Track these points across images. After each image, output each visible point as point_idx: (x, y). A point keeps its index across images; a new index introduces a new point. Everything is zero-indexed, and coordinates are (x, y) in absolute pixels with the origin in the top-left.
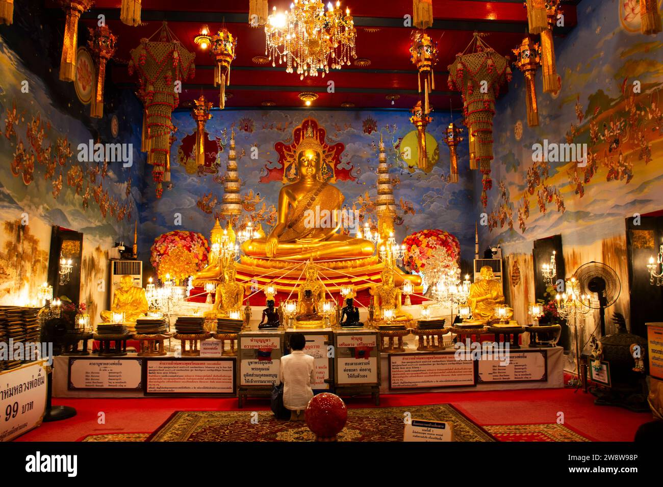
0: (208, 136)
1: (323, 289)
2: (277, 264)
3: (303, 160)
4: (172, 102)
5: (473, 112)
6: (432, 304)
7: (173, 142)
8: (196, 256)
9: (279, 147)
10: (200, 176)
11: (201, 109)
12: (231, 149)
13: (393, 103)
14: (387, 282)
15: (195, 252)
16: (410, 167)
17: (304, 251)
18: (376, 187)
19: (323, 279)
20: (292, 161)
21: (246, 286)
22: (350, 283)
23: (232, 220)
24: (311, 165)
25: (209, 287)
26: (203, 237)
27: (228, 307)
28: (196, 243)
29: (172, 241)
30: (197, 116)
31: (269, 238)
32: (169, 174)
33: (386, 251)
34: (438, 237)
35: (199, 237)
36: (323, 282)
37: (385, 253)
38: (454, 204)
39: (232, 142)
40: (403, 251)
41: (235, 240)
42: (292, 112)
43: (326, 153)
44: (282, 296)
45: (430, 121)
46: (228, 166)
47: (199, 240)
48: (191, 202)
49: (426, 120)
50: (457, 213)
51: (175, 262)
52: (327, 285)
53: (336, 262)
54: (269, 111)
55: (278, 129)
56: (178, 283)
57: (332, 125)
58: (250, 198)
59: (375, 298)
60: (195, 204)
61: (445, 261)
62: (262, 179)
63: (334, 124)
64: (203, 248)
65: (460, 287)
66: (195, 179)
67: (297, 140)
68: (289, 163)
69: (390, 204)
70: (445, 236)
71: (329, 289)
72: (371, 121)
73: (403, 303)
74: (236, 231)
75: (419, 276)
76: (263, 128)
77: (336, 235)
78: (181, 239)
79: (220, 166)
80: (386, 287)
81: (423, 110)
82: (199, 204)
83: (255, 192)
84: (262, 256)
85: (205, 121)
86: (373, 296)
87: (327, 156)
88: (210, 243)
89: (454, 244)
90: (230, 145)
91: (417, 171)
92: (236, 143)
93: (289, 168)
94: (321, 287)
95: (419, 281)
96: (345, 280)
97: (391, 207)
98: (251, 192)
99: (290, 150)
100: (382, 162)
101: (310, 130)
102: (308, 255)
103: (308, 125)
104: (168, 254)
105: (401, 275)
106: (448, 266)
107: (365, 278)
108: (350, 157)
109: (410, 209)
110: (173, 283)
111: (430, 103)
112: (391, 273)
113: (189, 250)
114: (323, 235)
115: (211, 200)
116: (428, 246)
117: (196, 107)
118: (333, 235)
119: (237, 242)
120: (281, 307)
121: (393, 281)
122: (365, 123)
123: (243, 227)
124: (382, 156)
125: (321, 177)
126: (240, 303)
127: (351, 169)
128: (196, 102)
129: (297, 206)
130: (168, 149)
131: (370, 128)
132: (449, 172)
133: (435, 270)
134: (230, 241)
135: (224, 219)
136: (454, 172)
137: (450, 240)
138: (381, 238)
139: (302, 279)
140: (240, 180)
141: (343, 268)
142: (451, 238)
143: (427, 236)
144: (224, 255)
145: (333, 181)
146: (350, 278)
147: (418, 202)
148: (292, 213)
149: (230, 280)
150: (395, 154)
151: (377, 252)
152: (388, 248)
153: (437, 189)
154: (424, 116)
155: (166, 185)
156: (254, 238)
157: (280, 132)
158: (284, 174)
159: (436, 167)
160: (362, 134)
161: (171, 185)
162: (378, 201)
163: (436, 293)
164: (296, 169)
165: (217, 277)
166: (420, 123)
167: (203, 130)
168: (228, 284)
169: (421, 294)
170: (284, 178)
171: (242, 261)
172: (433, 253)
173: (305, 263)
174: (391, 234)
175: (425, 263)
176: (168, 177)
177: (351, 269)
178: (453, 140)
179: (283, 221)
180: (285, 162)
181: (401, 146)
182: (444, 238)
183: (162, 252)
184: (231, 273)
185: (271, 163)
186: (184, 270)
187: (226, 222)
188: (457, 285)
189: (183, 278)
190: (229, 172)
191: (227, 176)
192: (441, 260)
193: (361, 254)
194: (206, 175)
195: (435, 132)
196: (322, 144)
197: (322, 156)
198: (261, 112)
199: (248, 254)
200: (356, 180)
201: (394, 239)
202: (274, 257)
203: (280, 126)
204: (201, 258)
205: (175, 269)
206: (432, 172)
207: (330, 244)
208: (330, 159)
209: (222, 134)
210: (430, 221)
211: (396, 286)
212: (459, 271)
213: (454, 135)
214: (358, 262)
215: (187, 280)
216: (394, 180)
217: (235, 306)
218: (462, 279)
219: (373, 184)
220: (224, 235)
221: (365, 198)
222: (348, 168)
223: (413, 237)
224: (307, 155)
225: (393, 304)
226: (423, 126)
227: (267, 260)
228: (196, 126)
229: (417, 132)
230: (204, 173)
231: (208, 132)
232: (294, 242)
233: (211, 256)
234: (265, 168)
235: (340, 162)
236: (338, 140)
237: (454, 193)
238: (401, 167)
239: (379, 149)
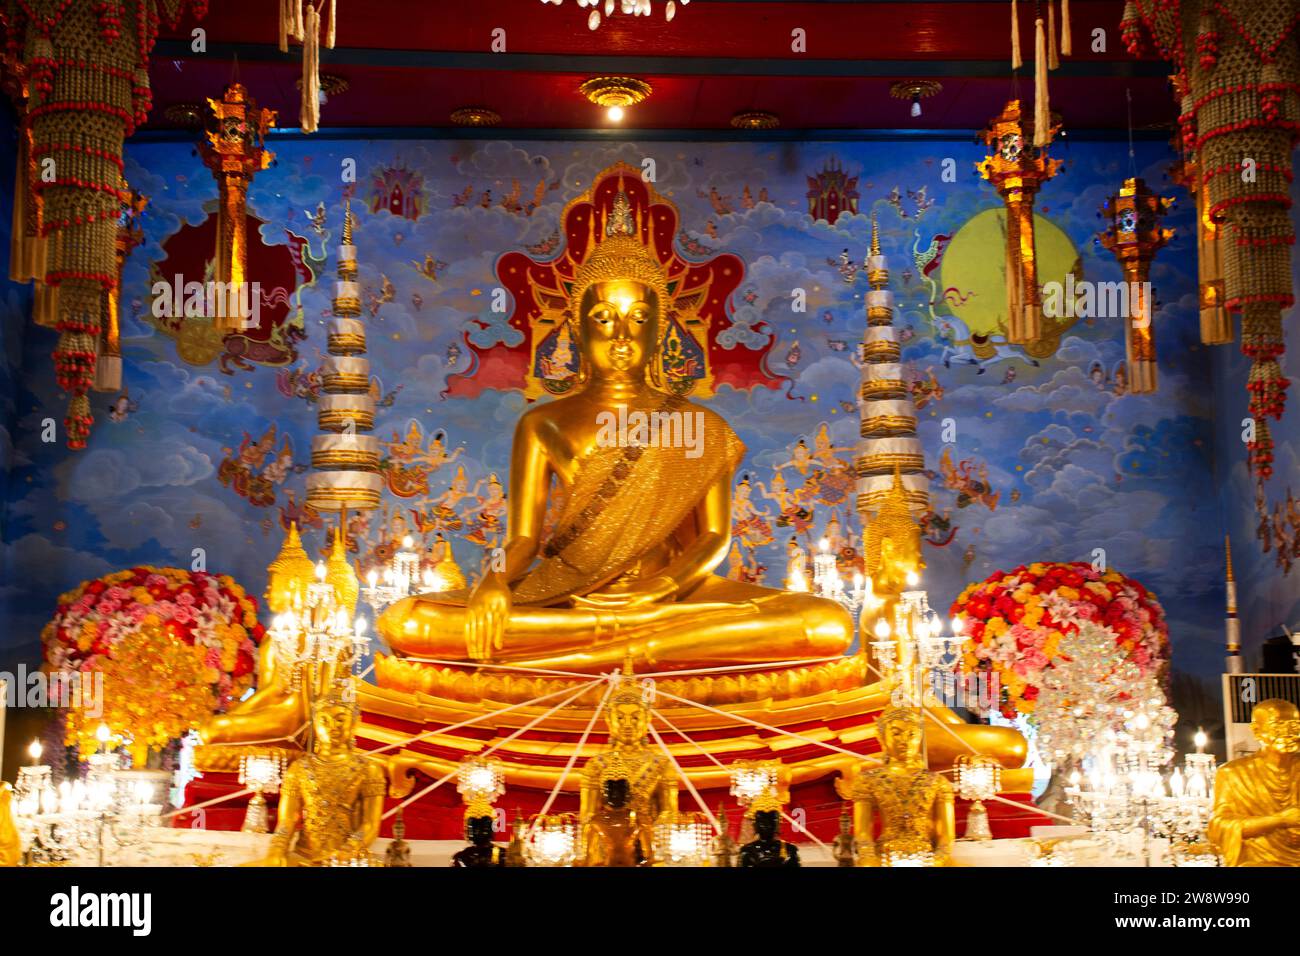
0: (260, 229)
1: (669, 774)
2: (507, 685)
3: (599, 315)
4: (124, 101)
5: (1217, 135)
6: (1070, 839)
7: (129, 249)
8: (213, 658)
9: (514, 271)
10: (230, 373)
11: (234, 132)
12: (344, 275)
13: (917, 110)
14: (899, 754)
15: (207, 642)
16: (979, 340)
17: (602, 637)
18: (856, 412)
19: (670, 738)
20: (559, 321)
21: (391, 767)
22: (765, 754)
23: (346, 527)
24: (628, 335)
25: (258, 772)
26: (237, 591)
27: (324, 845)
28: (214, 611)
29: (125, 606)
30: (222, 157)
31: (477, 595)
32: (116, 363)
33: (892, 637)
34: (1084, 591)
35: (223, 591)
36: (668, 752)
37: (890, 644)
38: (1140, 469)
39: (347, 253)
40: (956, 640)
41: (353, 599)
42: (554, 146)
43: (680, 292)
44: (522, 799)
45: (1053, 173)
46: (330, 338)
47: (224, 600)
48: (196, 464)
49: (1035, 169)
50: (1152, 504)
51: (131, 681)
52: (685, 762)
53: (715, 676)
54: (479, 142)
55: (508, 206)
56: (141, 758)
57: (702, 195)
58: (407, 450)
59: (859, 809)
60: (210, 470)
61: (1114, 678)
62: (453, 384)
63: (705, 189)
64: (238, 630)
65: (1176, 779)
66: (213, 383)
67: (577, 246)
68: (548, 328)
69: (907, 470)
70: (1110, 585)
71: (689, 776)
72: (838, 176)
73: (961, 831)
74: (361, 569)
75: (1015, 733)
76: (458, 203)
77: (715, 580)
78: (157, 598)
79: (304, 337)
80: (895, 770)
81: (1028, 131)
82: (227, 469)
83: (429, 430)
84: (451, 655)
85: (246, 175)
86: (850, 803)
87: (682, 303)
88: (264, 613)
89: (1145, 615)
90: (340, 263)
91: (1004, 353)
92: (361, 256)
93: (549, 344)
94: (662, 770)
95: (1017, 750)
96: (749, 743)
97: (910, 483)
98: (414, 428)
99: (550, 282)
100: (875, 322)
101: (622, 209)
102: (614, 654)
103: (615, 191)
104: (106, 652)
105: (951, 726)
106: (1123, 696)
107: (818, 737)
108: (761, 305)
109: (979, 488)
110: (124, 758)
111: (1054, 107)
112: (914, 717)
113: (186, 633)
114: (669, 580)
115: (271, 457)
116: (1046, 620)
117: (215, 125)
118: (703, 580)
119: (363, 608)
120: (518, 842)
121: (921, 750)
122: (816, 185)
123: (385, 553)
124: (878, 299)
125: (663, 375)
126: (371, 828)
127: (767, 349)
128: (214, 106)
129: (577, 478)
130: (113, 272)
131: (835, 201)
132: (1122, 354)
133: (1079, 711)
134: (339, 603)
135: (315, 522)
136: (1140, 356)
137: (1128, 600)
138: (877, 590)
139: (593, 739)
140: (373, 388)
141: (739, 699)
142: (1133, 592)
143: (1042, 585)
144: (315, 654)
145: (703, 389)
146: (765, 734)
147: (1009, 465)
148: (559, 502)
149: (335, 746)
150: (922, 295)
151: (864, 643)
152: (902, 629)
153: (1077, 418)
154: (1029, 154)
155: (104, 402)
156: (425, 591)
157: (514, 215)
158: (532, 367)
159: (1071, 338)
160: (807, 223)
161: (123, 404)
162: (862, 460)
163: (1085, 796)
164: (572, 348)
165: (287, 732)
166: (1016, 182)
167: (241, 206)
168: (328, 761)
169: (1026, 798)
170: (531, 379)
171: (379, 675)
172: (1068, 649)
173: (605, 682)
174: (913, 578)
175: (1038, 684)
176: (112, 374)
177: (769, 702)
178: (1133, 238)
179: (526, 530)
180: (534, 324)
181: (946, 264)
182: (1107, 593)
183: (84, 644)
184: (338, 717)
185: (484, 326)
186: (166, 712)
187: (321, 538)
188: (1162, 769)
189: (163, 736)
190: (338, 359)
191: (328, 370)
192: (1099, 673)
193: (804, 648)
194: (251, 369)
195: (1068, 212)
196: (664, 260)
197: (664, 302)
198: (448, 145)
199: (401, 650)
200: (786, 385)
201: (923, 594)
202: (496, 661)
203: (513, 195)
204: (229, 664)
205: (133, 707)
206: (1059, 355)
207: (693, 614)
208: (692, 313)
209: (312, 224)
210: (1053, 531)
211: (933, 766)
212: (1170, 716)
213: (1140, 222)
214: (794, 679)
215: (176, 746)
216: (918, 384)
217: (353, 842)
218: (1181, 746)
219: (843, 400)
220: (318, 581)
221: (817, 450)
222: (755, 342)
223: (990, 588)
224: (611, 298)
225: (923, 835)
226: (1025, 190)
227: (470, 670)
228: (215, 193)
229: (1004, 212)
230: (247, 361)
231: (258, 216)
232: (564, 605)
233: (268, 658)
234: (462, 346)
235: (728, 324)
236: (721, 244)
237: (1140, 430)
238: (946, 340)
239: (867, 277)
